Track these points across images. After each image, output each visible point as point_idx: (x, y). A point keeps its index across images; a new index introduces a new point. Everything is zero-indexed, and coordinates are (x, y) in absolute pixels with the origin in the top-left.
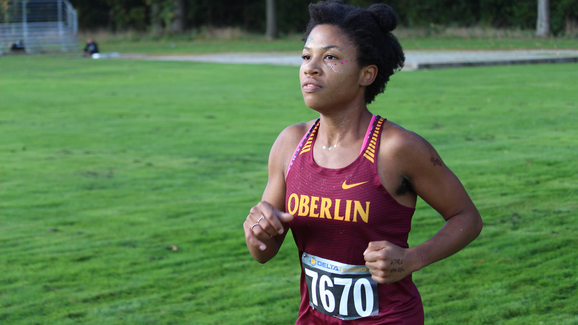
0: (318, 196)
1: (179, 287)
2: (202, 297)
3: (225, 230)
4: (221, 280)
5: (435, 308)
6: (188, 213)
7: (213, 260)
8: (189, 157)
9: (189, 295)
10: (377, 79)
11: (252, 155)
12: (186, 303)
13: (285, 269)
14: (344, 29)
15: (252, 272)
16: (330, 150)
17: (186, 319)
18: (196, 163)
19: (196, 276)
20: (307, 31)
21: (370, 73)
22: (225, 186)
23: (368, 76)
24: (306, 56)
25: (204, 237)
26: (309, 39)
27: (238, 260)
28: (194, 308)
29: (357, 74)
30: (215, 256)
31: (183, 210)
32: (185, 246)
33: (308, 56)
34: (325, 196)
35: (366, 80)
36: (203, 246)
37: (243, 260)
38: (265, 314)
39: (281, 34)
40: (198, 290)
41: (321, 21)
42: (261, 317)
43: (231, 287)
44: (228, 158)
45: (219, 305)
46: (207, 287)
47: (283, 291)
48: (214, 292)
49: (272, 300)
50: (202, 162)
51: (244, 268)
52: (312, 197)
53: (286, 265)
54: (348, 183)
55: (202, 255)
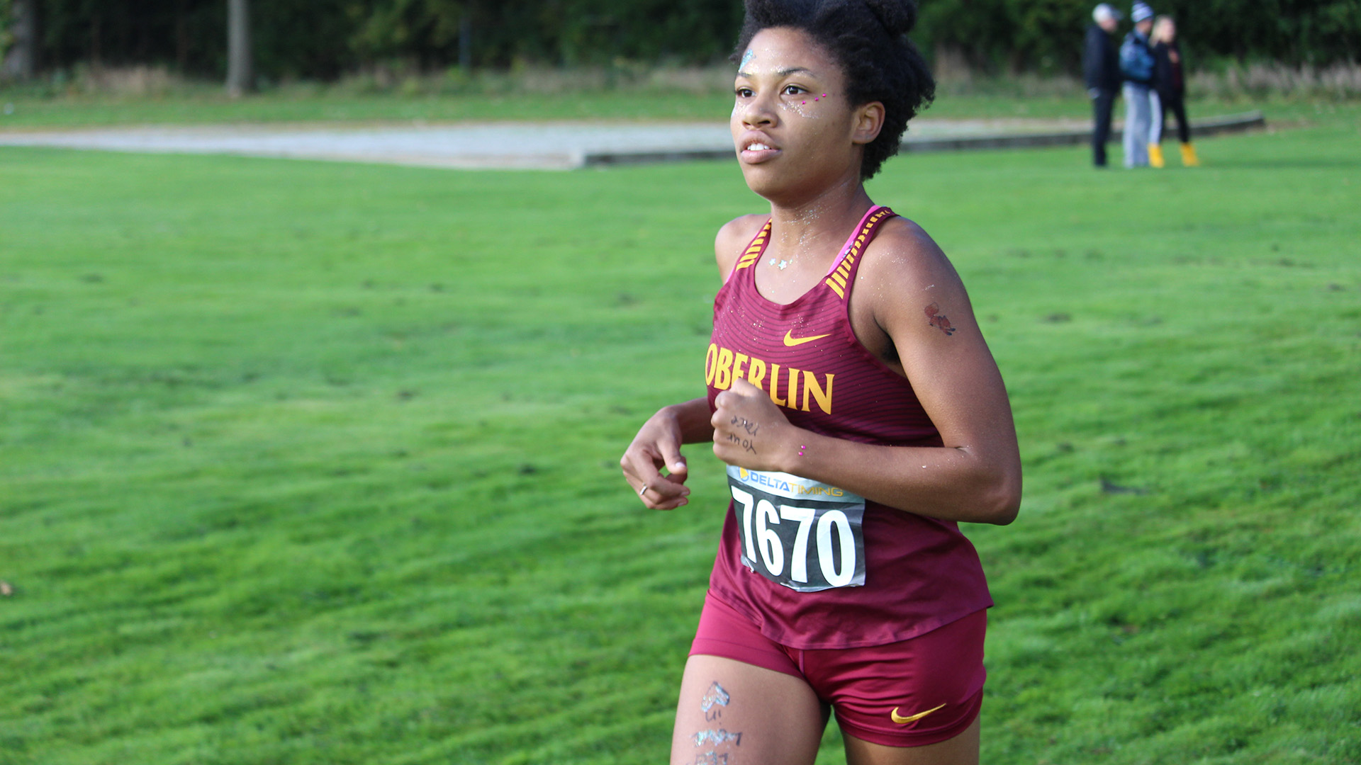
0: (746, 355)
1: (15, 679)
2: (69, 703)
3: (125, 545)
4: (114, 664)
5: (617, 729)
6: (36, 506)
7: (95, 617)
8: (41, 372)
9: (38, 699)
10: (886, 127)
11: (190, 368)
12: (32, 719)
13: (264, 637)
14: (816, 36)
15: (186, 645)
16: (782, 269)
17: (32, 756)
18: (56, 388)
19: (55, 654)
20: (740, 41)
21: (871, 119)
22: (125, 441)
23: (867, 125)
24: (744, 90)
25: (74, 561)
26: (749, 57)
27: (154, 617)
28: (50, 730)
29: (846, 123)
30: (101, 608)
31: (26, 498)
32: (29, 584)
33: (749, 90)
34: (758, 356)
35: (864, 133)
36: (70, 584)
37: (165, 616)
38: (217, 743)
39: (263, 82)
40: (59, 687)
41: (770, 21)
42: (207, 752)
43: (137, 680)
44: (133, 375)
45: (108, 723)
46: (81, 682)
47: (261, 689)
48: (97, 692)
49: (234, 712)
50: (73, 384)
51: (167, 635)
52: (738, 354)
53: (268, 627)
54: (794, 336)
55: (70, 605)
